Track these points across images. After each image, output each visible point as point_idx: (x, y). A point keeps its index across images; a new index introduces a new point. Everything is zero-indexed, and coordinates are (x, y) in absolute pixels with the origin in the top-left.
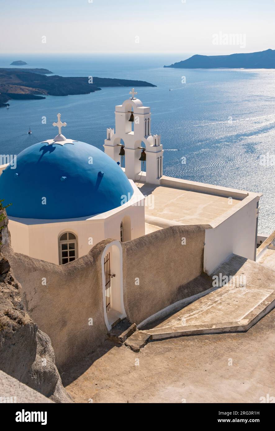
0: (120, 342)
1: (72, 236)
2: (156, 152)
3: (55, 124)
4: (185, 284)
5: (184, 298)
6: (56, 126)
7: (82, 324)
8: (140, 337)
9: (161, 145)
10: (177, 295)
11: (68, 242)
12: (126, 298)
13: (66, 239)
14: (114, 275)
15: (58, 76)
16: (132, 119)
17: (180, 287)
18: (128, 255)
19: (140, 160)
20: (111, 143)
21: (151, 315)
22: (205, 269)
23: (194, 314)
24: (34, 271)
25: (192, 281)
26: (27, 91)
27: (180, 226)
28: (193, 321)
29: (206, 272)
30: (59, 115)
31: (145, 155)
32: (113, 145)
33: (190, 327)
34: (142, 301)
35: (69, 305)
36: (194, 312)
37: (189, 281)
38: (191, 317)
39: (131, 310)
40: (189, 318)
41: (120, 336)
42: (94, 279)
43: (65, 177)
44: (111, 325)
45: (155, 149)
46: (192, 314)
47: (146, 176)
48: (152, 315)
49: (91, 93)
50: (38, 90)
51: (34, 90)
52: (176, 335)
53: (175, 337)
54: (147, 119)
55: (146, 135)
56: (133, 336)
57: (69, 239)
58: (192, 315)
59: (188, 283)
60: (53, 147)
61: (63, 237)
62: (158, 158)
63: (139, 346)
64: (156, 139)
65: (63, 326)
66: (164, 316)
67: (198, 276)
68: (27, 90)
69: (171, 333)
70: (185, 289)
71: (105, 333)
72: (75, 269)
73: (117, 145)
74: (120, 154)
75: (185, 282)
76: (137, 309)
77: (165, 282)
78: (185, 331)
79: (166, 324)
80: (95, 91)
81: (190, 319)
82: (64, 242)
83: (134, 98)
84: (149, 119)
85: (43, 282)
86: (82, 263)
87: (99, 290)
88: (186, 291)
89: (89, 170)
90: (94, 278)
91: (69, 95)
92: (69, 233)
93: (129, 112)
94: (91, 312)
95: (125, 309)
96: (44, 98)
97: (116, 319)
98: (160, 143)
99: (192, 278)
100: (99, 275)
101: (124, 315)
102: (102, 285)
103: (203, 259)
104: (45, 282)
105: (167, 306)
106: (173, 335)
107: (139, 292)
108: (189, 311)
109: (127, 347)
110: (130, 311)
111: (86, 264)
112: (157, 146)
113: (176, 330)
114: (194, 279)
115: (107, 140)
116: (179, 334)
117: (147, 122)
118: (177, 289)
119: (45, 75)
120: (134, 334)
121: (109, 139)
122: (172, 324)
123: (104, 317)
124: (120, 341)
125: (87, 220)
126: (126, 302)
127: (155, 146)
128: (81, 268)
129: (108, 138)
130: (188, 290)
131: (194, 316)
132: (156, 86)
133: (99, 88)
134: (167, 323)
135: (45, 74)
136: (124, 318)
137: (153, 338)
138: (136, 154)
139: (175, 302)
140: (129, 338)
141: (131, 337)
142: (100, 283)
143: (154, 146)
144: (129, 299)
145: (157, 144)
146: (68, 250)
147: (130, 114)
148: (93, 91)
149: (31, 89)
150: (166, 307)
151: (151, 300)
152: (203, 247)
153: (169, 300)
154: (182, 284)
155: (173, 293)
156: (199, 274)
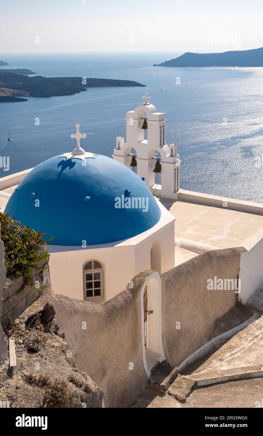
0: (163, 391)
1: (98, 265)
2: (172, 163)
3: (72, 136)
4: (221, 317)
5: (221, 333)
6: (74, 138)
7: (122, 371)
8: (184, 384)
9: (178, 155)
10: (214, 330)
11: (93, 271)
12: (164, 338)
13: (91, 268)
14: (151, 312)
15: (41, 76)
16: (145, 127)
17: (216, 320)
18: (166, 289)
19: (153, 171)
20: (121, 152)
21: (189, 356)
22: (240, 298)
23: (236, 353)
24: (75, 315)
25: (227, 312)
27: (216, 250)
28: (237, 362)
29: (241, 301)
30: (78, 126)
31: (160, 165)
32: (123, 156)
33: (237, 369)
34: (180, 340)
35: (108, 350)
36: (236, 350)
37: (225, 313)
38: (233, 356)
39: (170, 351)
40: (231, 357)
41: (163, 384)
42: (133, 319)
43: (89, 197)
44: (150, 370)
45: (172, 160)
46: (233, 352)
47: (161, 189)
49: (76, 94)
50: (20, 91)
51: (15, 91)
52: (223, 380)
53: (222, 382)
54: (162, 126)
55: (161, 145)
56: (176, 382)
57: (94, 268)
58: (234, 354)
59: (224, 316)
60: (72, 162)
61: (88, 266)
62: (175, 169)
63: (184, 396)
64: (172, 149)
65: (103, 375)
66: (203, 356)
67: (233, 307)
68: (7, 92)
69: (217, 378)
70: (221, 323)
71: (145, 381)
72: (115, 308)
73: (128, 155)
74: (131, 165)
75: (221, 314)
76: (176, 349)
77: (202, 316)
78: (233, 375)
79: (207, 366)
80: (80, 92)
81: (233, 359)
82: (89, 272)
83: (147, 103)
84: (164, 126)
85: (83, 326)
86: (121, 300)
87: (138, 330)
89: (115, 188)
90: (133, 317)
91: (52, 97)
92: (94, 261)
93: (141, 118)
94: (130, 357)
95: (164, 350)
96: (26, 100)
97: (155, 364)
98: (177, 153)
99: (227, 309)
100: (138, 313)
101: (162, 358)
102: (141, 324)
104: (86, 327)
105: (205, 344)
106: (219, 380)
108: (230, 348)
109: (171, 397)
110: (169, 353)
111: (126, 301)
112: (174, 157)
113: (222, 375)
114: (230, 310)
115: (117, 149)
116: (226, 379)
117: (162, 130)
118: (214, 323)
120: (176, 380)
121: (119, 149)
122: (214, 365)
123: (143, 361)
124: (163, 389)
125: (115, 246)
126: (165, 342)
127: (172, 156)
128: (121, 307)
129: (117, 147)
130: (224, 324)
131: (237, 355)
132: (146, 86)
133: (84, 88)
134: (209, 364)
135: (27, 74)
136: (163, 361)
137: (198, 385)
138: (150, 166)
139: (213, 338)
140: (172, 385)
141: (174, 384)
142: (139, 322)
143: (170, 156)
144: (168, 338)
145: (174, 154)
146: (93, 281)
147: (143, 121)
148: (78, 92)
149: (12, 90)
150: (204, 345)
151: (189, 338)
152: (238, 274)
153: (206, 336)
154: (218, 316)
155: (210, 327)
156: (234, 304)
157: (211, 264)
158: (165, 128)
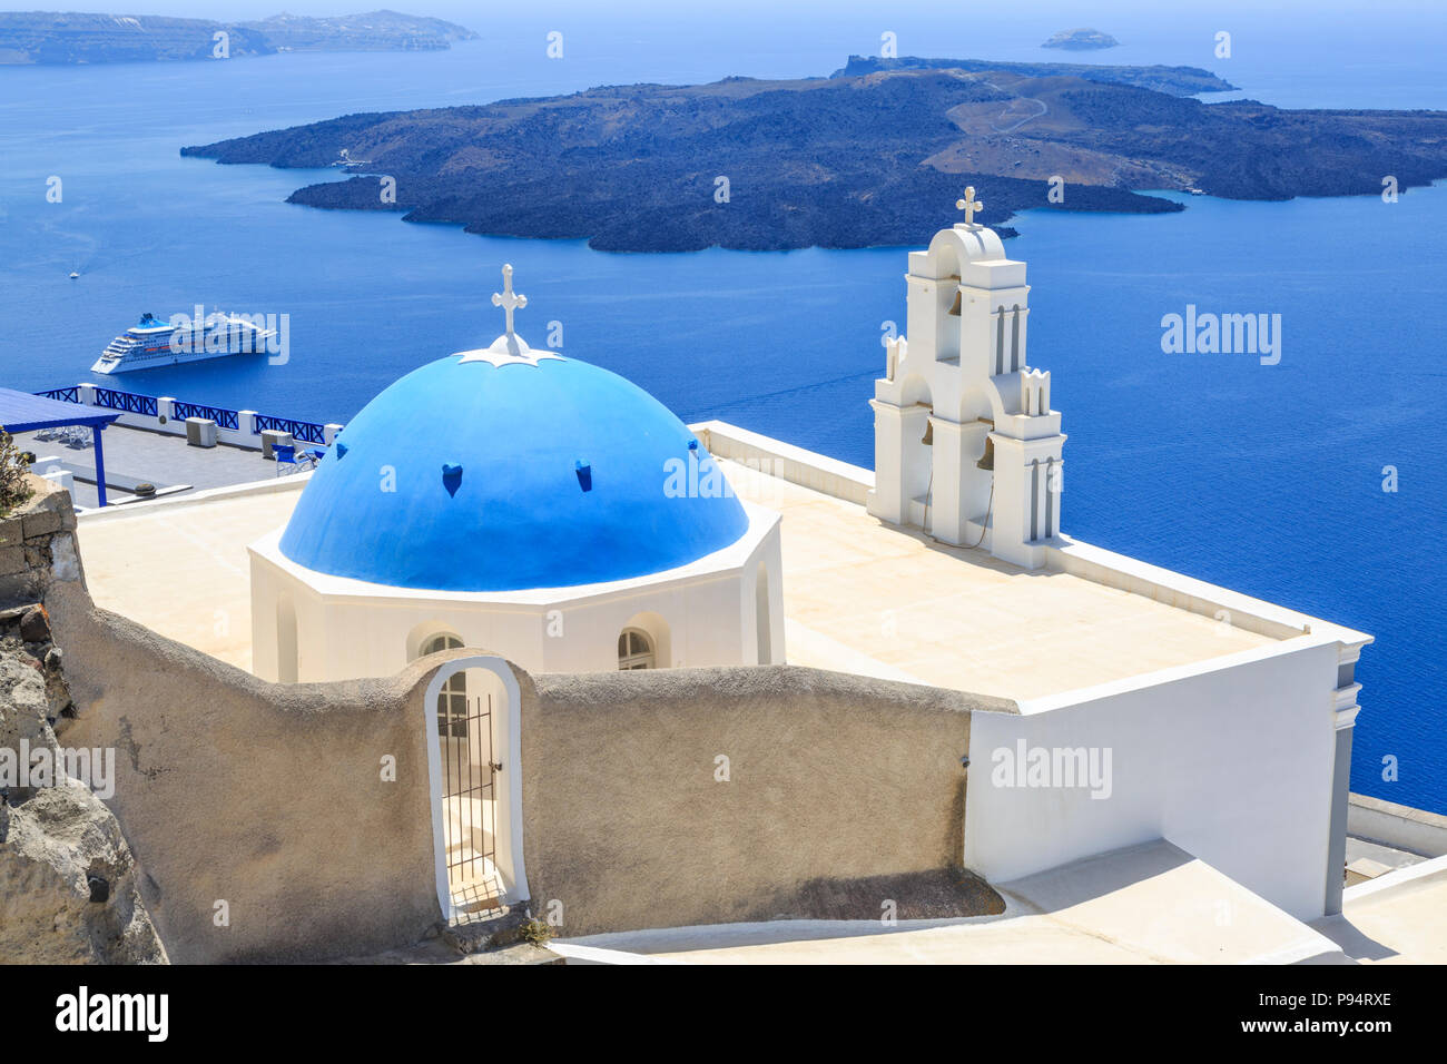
2: (1022, 436)
4: (847, 880)
10: (791, 900)
12: (536, 845)
14: (499, 766)
17: (819, 880)
19: (979, 465)
20: (894, 392)
21: (642, 928)
25: (886, 877)
26: (1104, 170)
31: (992, 447)
32: (900, 403)
34: (608, 871)
35: (292, 798)
48: (648, 928)
50: (1154, 166)
51: (1135, 166)
54: (1008, 308)
55: (999, 371)
62: (1035, 462)
64: (1029, 390)
65: (263, 849)
67: (930, 872)
70: (836, 894)
73: (918, 402)
75: (851, 872)
84: (1015, 308)
88: (839, 899)
92: (449, 634)
95: (527, 876)
96: (1179, 208)
98: (1046, 405)
103: (963, 817)
107: (599, 841)
112: (1031, 417)
114: (902, 876)
115: (886, 381)
117: (1006, 321)
118: (801, 885)
121: (893, 379)
123: (433, 874)
126: (534, 856)
127: (1027, 413)
135: (1197, 92)
136: (519, 901)
138: (971, 445)
145: (1032, 409)
149: (1120, 161)
151: (652, 882)
152: (959, 770)
153: (740, 905)
154: (833, 874)
155: (772, 889)
156: (938, 866)
158: (1023, 316)
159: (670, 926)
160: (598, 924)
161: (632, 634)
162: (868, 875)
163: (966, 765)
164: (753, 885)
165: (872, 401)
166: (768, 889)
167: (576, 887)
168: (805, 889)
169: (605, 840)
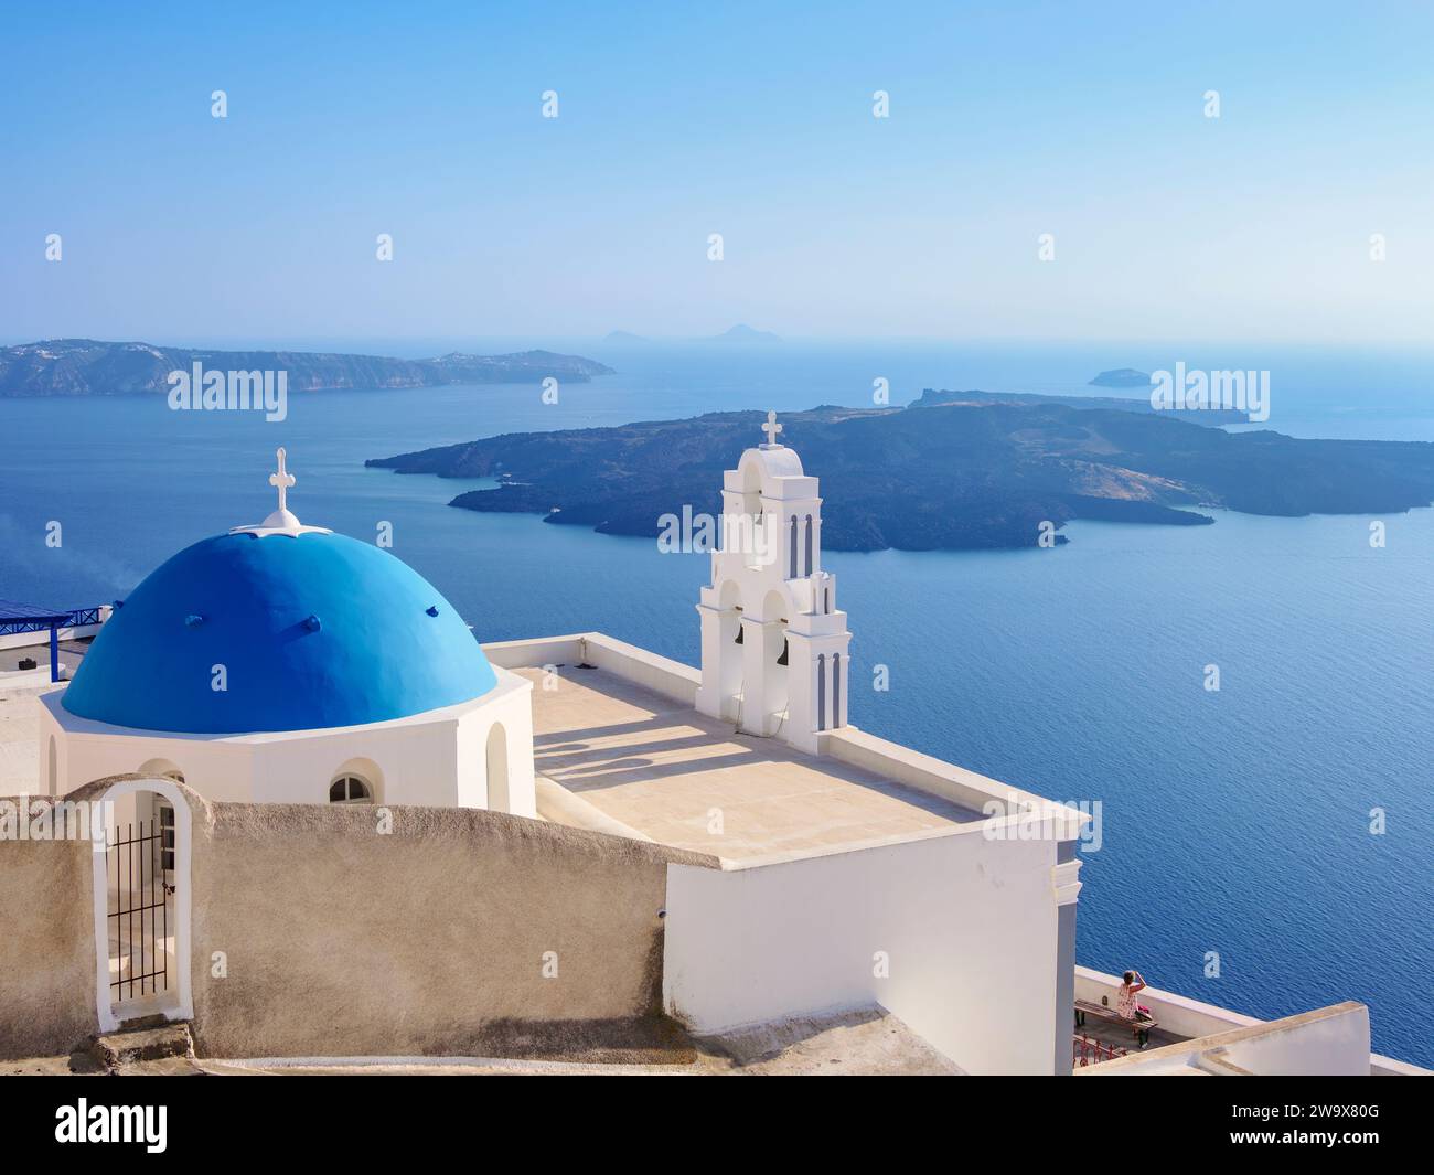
0: (105, 1063)
2: (811, 634)
4: (535, 1022)
5: (498, 1057)
10: (472, 1039)
14: (173, 889)
17: (505, 1020)
21: (312, 1055)
22: (672, 1004)
25: (577, 1022)
26: (1143, 488)
29: (681, 1020)
32: (719, 608)
34: (278, 997)
39: (218, 1007)
41: (113, 1047)
42: (54, 867)
44: (119, 1021)
48: (318, 1055)
50: (1185, 485)
51: (1170, 485)
54: (801, 517)
56: (160, 1062)
59: (557, 1025)
62: (822, 657)
67: (623, 1019)
68: (1139, 485)
70: (521, 1034)
76: (247, 1012)
77: (412, 978)
84: (808, 517)
88: (524, 1040)
95: (193, 997)
96: (1209, 521)
97: (147, 1014)
98: (832, 605)
101: (185, 1010)
103: (661, 968)
105: (402, 1055)
107: (271, 967)
110: (211, 1009)
112: (818, 615)
114: (596, 1021)
117: (801, 528)
118: (485, 1023)
119: (1222, 427)
120: (166, 1059)
127: (814, 613)
130: (534, 1040)
135: (1224, 425)
136: (179, 1018)
139: (453, 1055)
140: (143, 1063)
143: (810, 614)
149: (1156, 480)
150: (397, 1055)
151: (324, 1009)
152: (656, 923)
153: (420, 1038)
154: (520, 1015)
155: (455, 1025)
156: (634, 1014)
157: (471, 842)
158: (817, 522)
159: (342, 1055)
160: (264, 1047)
161: (351, 779)
162: (558, 1018)
163: (662, 915)
164: (433, 1021)
165: (697, 606)
166: (449, 1025)
167: (243, 1009)
168: (488, 1028)
169: (276, 967)
